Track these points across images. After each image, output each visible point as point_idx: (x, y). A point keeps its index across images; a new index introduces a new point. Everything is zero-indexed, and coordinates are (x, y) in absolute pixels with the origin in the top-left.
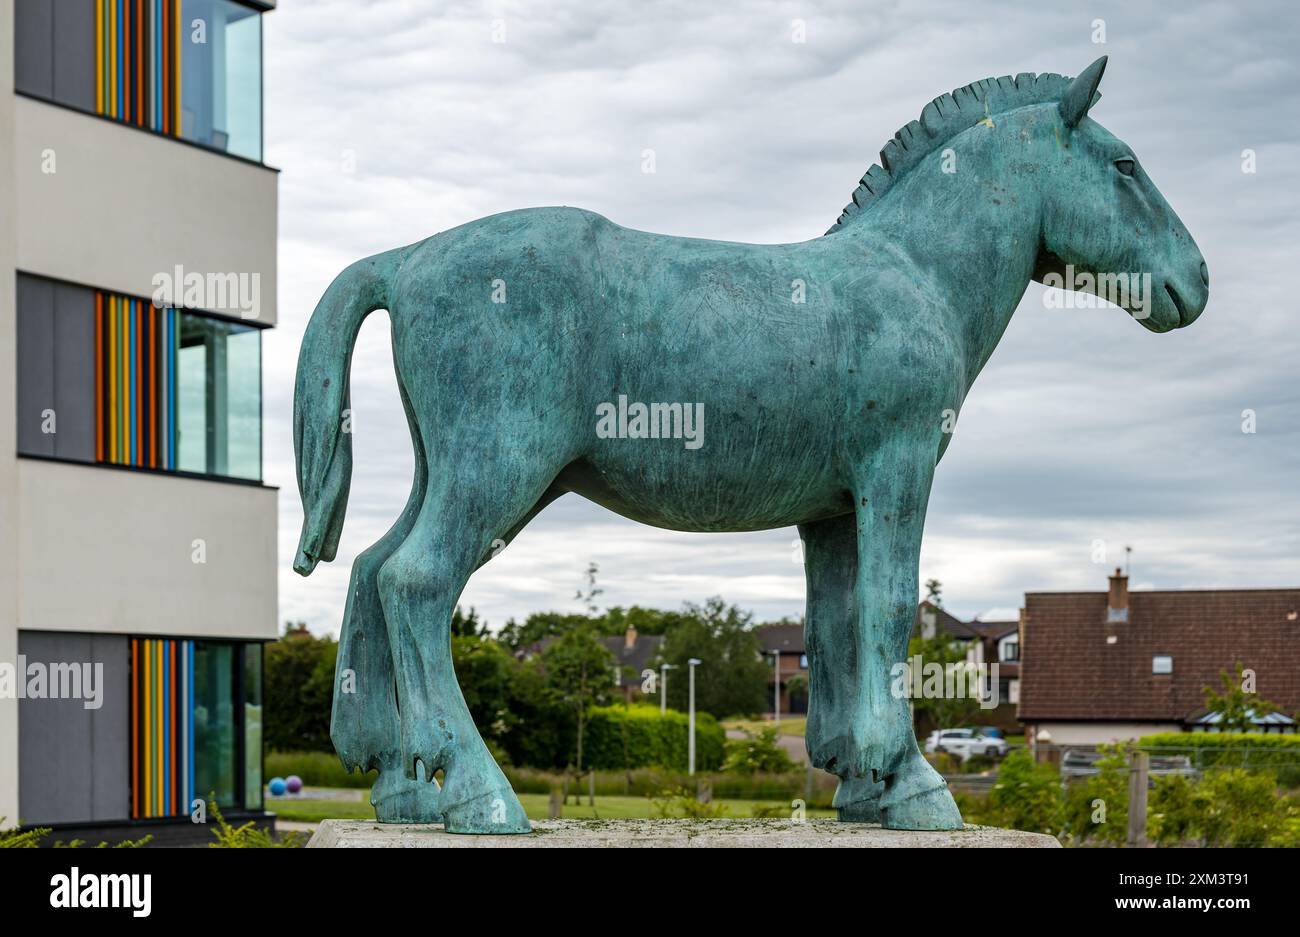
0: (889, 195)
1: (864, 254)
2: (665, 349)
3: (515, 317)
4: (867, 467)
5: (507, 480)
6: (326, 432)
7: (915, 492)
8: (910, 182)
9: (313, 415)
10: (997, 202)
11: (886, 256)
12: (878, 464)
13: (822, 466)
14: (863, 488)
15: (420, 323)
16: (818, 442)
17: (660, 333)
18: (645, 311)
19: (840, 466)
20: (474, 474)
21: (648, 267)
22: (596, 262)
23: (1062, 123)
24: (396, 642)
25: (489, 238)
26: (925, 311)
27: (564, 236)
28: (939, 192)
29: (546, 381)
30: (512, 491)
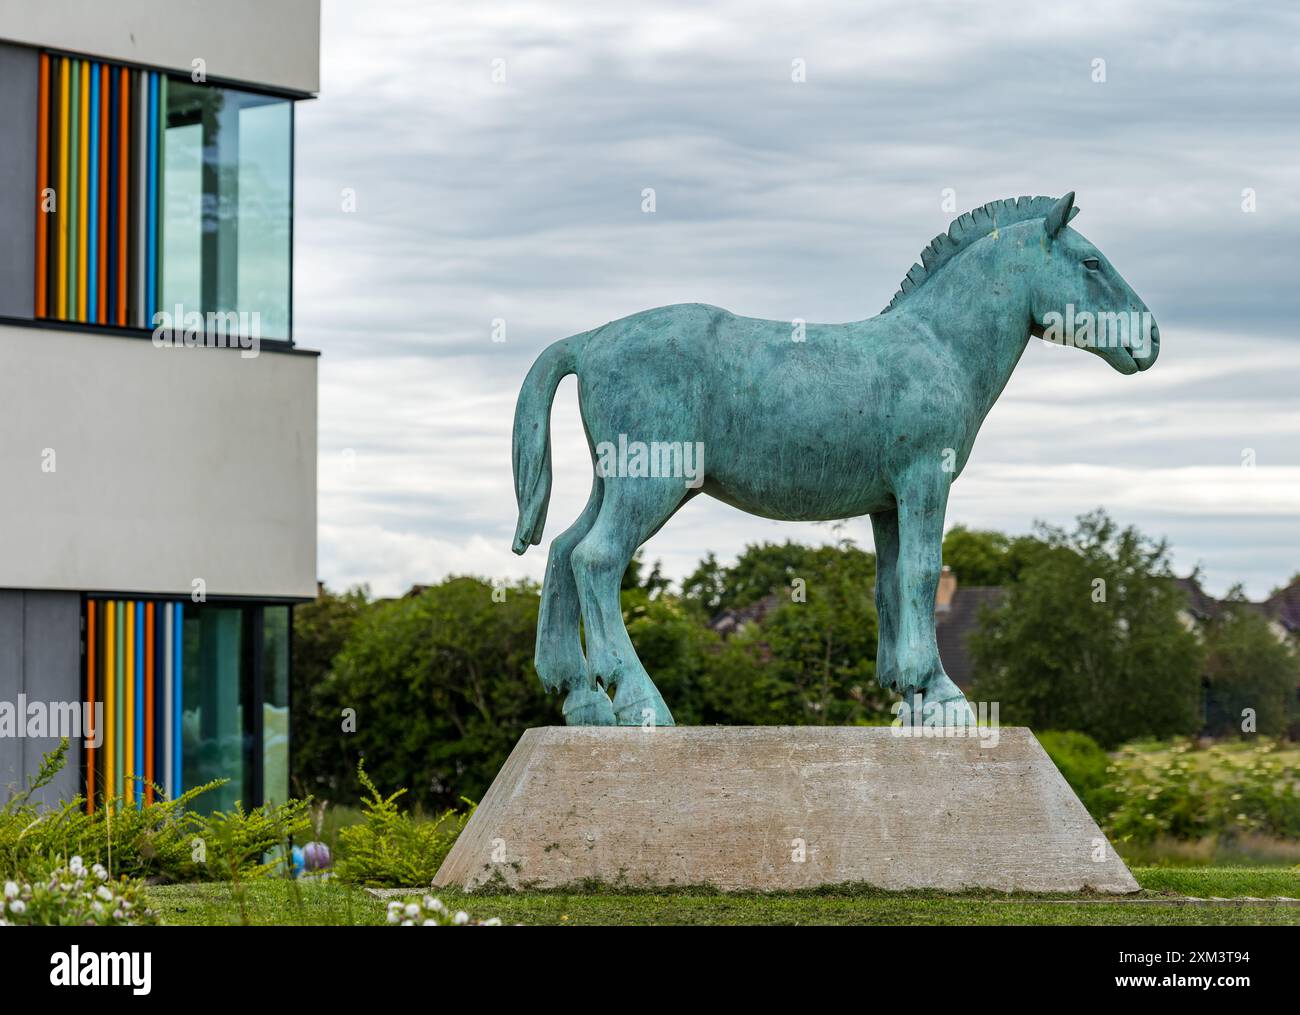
0: (925, 286)
1: (902, 333)
2: (761, 404)
3: (662, 385)
4: (903, 479)
5: (656, 493)
6: (536, 458)
7: (935, 495)
8: (939, 277)
9: (527, 447)
10: (997, 293)
11: (918, 334)
12: (909, 477)
13: (872, 479)
14: (900, 493)
15: (598, 388)
16: (867, 463)
17: (758, 394)
18: (748, 379)
19: (885, 478)
20: (635, 489)
21: (751, 348)
22: (716, 347)
23: (1046, 235)
24: (584, 600)
25: (645, 332)
26: (941, 373)
27: (695, 330)
28: (957, 286)
29: (683, 427)
30: (660, 500)
